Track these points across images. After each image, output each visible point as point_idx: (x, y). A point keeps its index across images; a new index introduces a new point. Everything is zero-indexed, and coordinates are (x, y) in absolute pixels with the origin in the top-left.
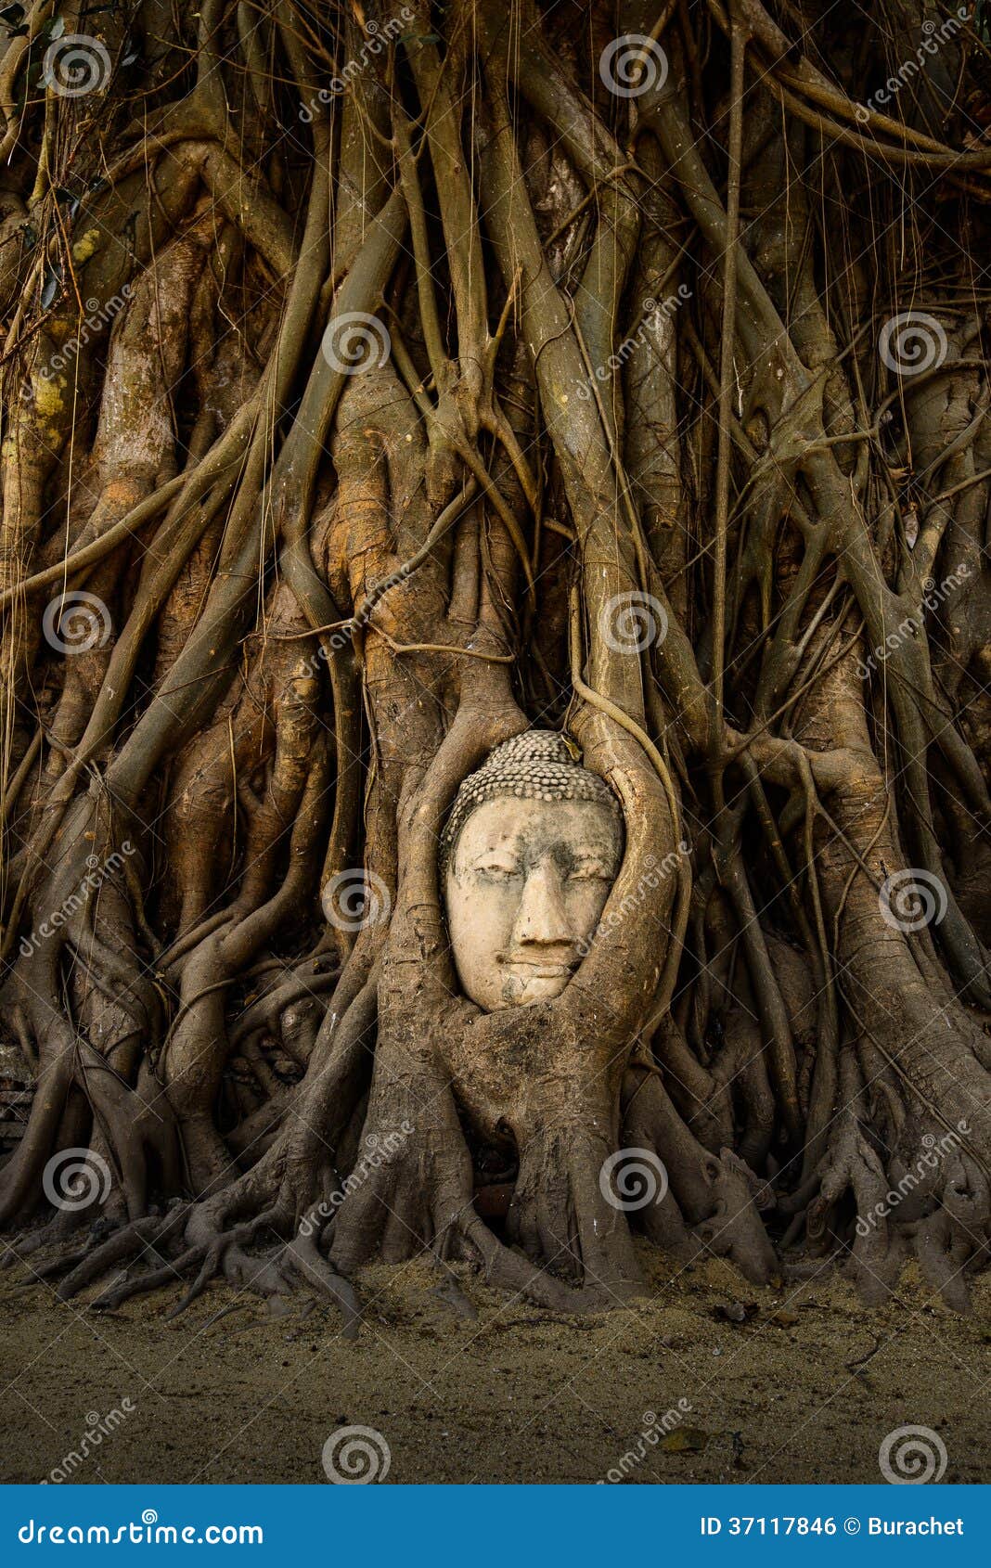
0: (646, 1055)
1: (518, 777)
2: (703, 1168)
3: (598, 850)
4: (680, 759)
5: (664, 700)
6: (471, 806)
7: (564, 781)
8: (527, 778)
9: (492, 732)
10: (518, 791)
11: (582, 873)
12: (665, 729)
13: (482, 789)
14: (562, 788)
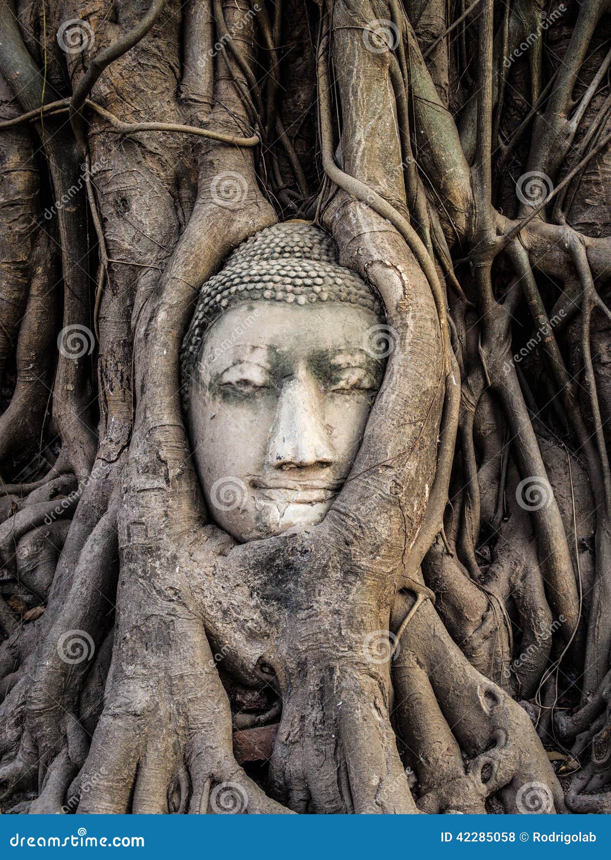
0: (416, 577)
1: (266, 278)
2: (481, 697)
3: (359, 358)
4: (445, 248)
5: (426, 184)
6: (215, 312)
7: (319, 281)
8: (277, 278)
9: (235, 227)
10: (267, 294)
11: (342, 384)
12: (428, 217)
13: (226, 293)
14: (317, 289)
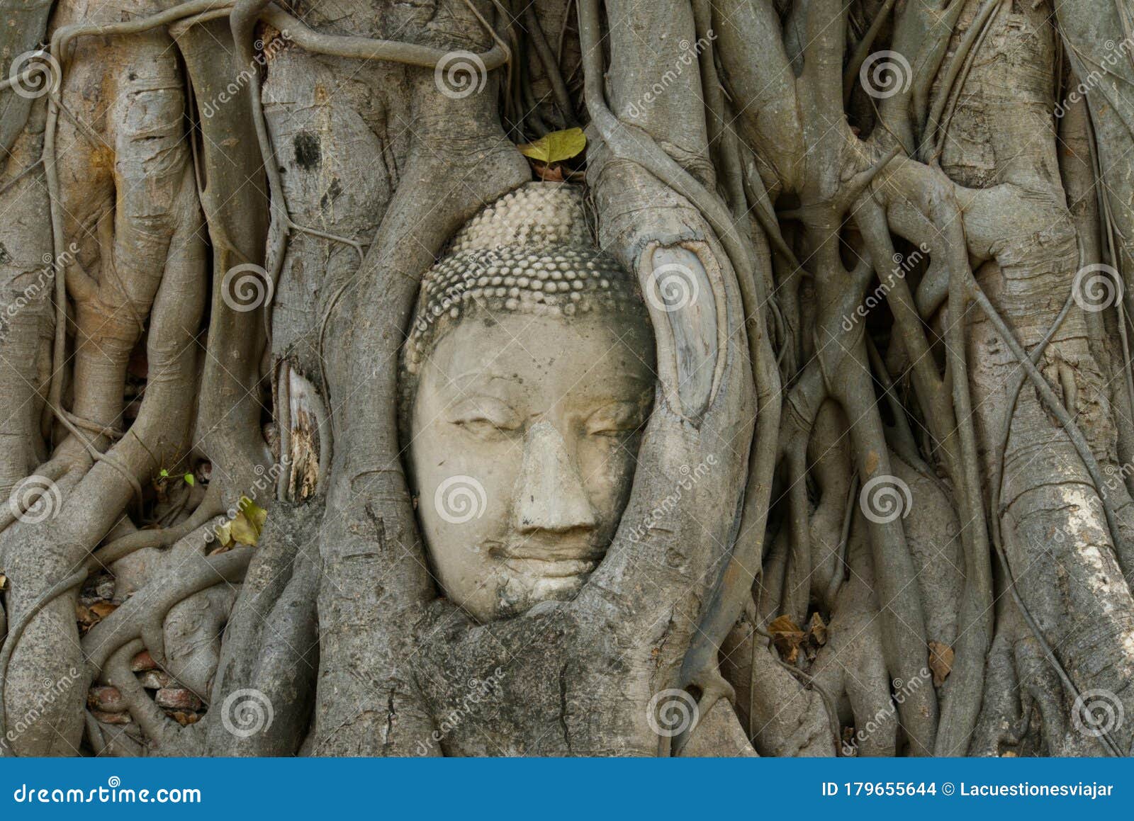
6: (441, 324)
7: (578, 284)
8: (524, 282)
11: (607, 423)
13: (457, 299)
